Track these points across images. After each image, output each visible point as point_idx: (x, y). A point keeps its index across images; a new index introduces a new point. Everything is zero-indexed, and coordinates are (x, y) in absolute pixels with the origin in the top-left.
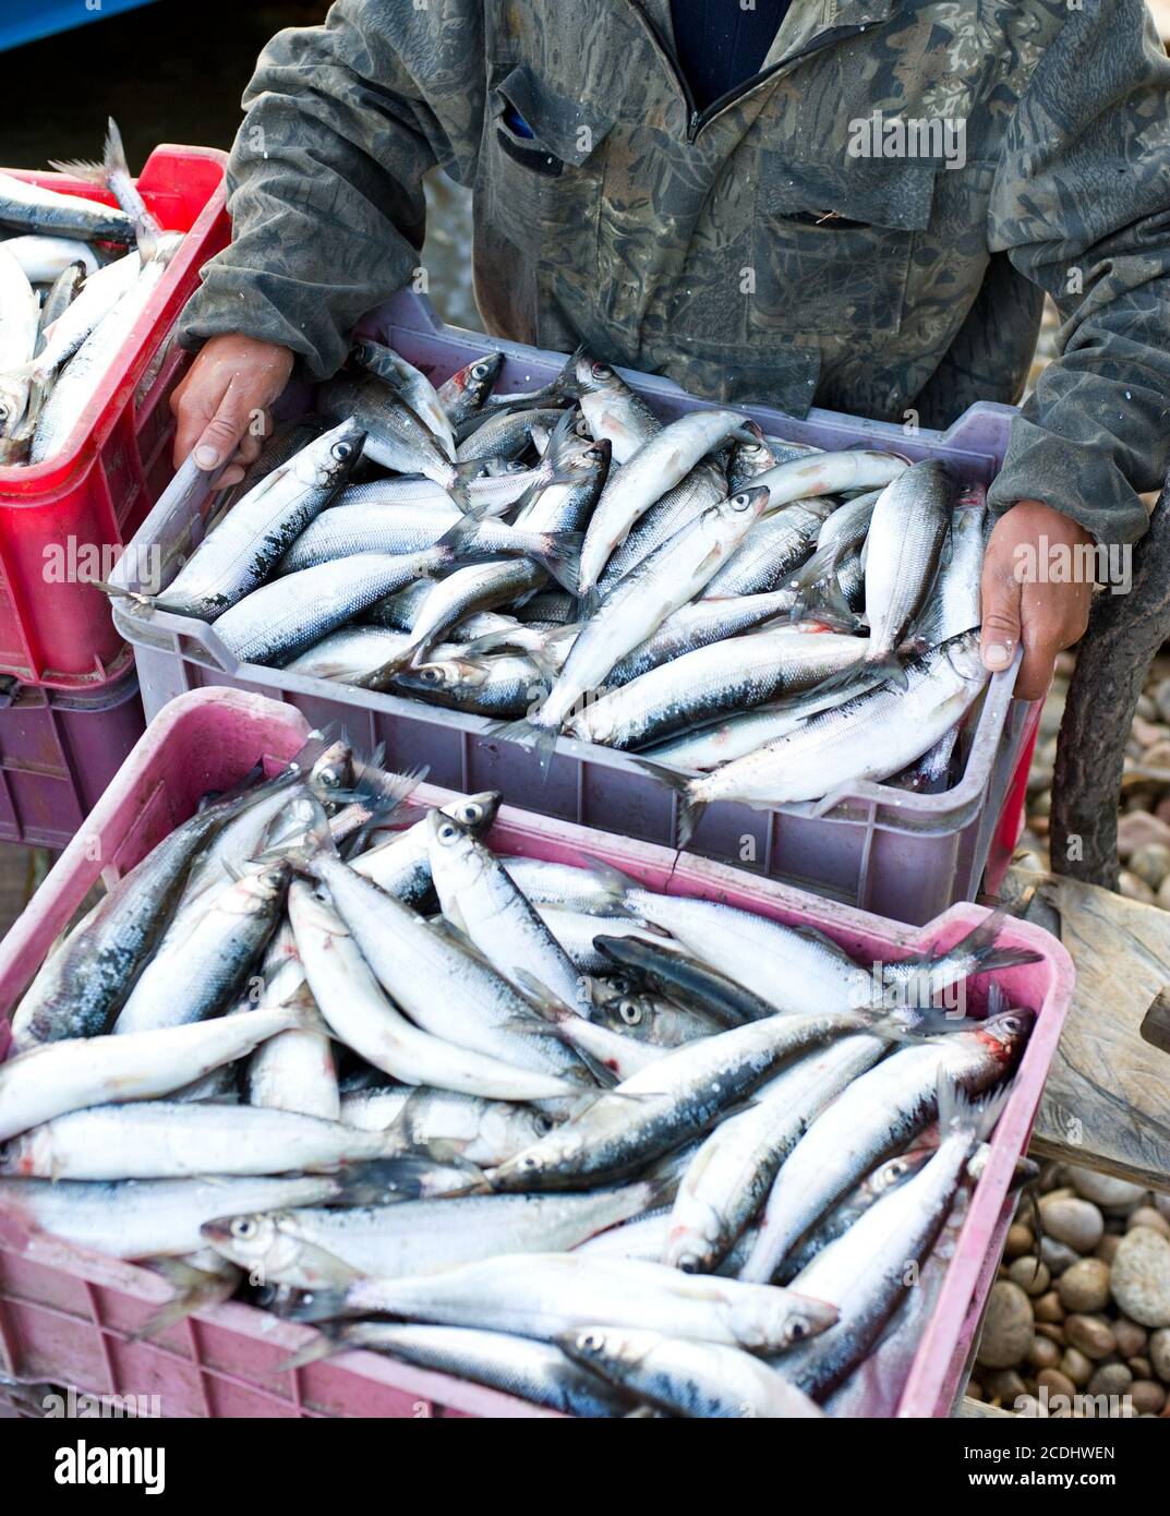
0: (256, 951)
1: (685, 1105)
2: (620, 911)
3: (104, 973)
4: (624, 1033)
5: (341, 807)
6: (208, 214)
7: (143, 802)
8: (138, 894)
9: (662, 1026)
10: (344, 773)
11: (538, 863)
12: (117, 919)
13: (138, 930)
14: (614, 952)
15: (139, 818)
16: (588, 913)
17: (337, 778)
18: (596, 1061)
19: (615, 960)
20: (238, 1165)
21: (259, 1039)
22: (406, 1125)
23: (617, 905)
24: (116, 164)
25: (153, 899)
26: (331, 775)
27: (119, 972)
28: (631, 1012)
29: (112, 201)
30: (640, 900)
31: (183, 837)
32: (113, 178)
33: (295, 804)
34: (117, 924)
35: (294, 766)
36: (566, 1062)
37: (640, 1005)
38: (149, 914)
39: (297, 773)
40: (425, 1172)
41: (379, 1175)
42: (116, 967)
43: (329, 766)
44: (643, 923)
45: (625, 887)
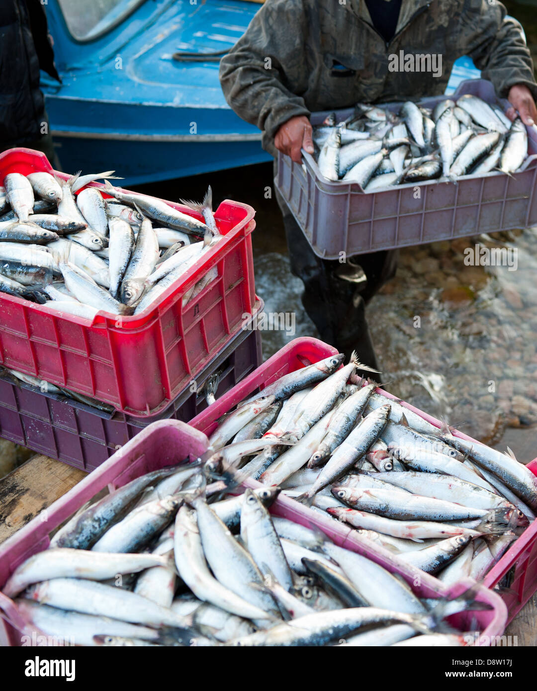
0: (157, 531)
1: (315, 636)
2: (319, 550)
3: (94, 526)
4: (302, 601)
5: (214, 481)
6: (235, 230)
7: (132, 461)
8: (117, 498)
9: (321, 603)
10: (218, 467)
11: (291, 522)
12: (106, 506)
13: (113, 512)
14: (308, 565)
15: (129, 467)
16: (305, 548)
17: (215, 468)
18: (285, 609)
19: (308, 569)
20: (118, 615)
21: (146, 566)
22: (194, 616)
23: (319, 547)
24: (207, 205)
25: (123, 501)
26: (212, 466)
27: (100, 527)
28: (307, 592)
29: (203, 220)
30: (330, 547)
31: (144, 479)
32: (205, 210)
33: (197, 476)
34: (105, 507)
35: (199, 460)
36: (271, 605)
37: (313, 591)
38: (119, 507)
39: (200, 463)
40: (194, 637)
41: (176, 635)
42: (99, 525)
43: (213, 462)
44: (328, 558)
45: (324, 540)
